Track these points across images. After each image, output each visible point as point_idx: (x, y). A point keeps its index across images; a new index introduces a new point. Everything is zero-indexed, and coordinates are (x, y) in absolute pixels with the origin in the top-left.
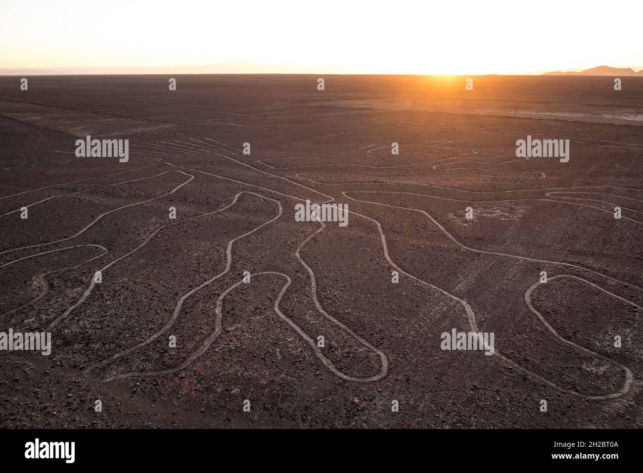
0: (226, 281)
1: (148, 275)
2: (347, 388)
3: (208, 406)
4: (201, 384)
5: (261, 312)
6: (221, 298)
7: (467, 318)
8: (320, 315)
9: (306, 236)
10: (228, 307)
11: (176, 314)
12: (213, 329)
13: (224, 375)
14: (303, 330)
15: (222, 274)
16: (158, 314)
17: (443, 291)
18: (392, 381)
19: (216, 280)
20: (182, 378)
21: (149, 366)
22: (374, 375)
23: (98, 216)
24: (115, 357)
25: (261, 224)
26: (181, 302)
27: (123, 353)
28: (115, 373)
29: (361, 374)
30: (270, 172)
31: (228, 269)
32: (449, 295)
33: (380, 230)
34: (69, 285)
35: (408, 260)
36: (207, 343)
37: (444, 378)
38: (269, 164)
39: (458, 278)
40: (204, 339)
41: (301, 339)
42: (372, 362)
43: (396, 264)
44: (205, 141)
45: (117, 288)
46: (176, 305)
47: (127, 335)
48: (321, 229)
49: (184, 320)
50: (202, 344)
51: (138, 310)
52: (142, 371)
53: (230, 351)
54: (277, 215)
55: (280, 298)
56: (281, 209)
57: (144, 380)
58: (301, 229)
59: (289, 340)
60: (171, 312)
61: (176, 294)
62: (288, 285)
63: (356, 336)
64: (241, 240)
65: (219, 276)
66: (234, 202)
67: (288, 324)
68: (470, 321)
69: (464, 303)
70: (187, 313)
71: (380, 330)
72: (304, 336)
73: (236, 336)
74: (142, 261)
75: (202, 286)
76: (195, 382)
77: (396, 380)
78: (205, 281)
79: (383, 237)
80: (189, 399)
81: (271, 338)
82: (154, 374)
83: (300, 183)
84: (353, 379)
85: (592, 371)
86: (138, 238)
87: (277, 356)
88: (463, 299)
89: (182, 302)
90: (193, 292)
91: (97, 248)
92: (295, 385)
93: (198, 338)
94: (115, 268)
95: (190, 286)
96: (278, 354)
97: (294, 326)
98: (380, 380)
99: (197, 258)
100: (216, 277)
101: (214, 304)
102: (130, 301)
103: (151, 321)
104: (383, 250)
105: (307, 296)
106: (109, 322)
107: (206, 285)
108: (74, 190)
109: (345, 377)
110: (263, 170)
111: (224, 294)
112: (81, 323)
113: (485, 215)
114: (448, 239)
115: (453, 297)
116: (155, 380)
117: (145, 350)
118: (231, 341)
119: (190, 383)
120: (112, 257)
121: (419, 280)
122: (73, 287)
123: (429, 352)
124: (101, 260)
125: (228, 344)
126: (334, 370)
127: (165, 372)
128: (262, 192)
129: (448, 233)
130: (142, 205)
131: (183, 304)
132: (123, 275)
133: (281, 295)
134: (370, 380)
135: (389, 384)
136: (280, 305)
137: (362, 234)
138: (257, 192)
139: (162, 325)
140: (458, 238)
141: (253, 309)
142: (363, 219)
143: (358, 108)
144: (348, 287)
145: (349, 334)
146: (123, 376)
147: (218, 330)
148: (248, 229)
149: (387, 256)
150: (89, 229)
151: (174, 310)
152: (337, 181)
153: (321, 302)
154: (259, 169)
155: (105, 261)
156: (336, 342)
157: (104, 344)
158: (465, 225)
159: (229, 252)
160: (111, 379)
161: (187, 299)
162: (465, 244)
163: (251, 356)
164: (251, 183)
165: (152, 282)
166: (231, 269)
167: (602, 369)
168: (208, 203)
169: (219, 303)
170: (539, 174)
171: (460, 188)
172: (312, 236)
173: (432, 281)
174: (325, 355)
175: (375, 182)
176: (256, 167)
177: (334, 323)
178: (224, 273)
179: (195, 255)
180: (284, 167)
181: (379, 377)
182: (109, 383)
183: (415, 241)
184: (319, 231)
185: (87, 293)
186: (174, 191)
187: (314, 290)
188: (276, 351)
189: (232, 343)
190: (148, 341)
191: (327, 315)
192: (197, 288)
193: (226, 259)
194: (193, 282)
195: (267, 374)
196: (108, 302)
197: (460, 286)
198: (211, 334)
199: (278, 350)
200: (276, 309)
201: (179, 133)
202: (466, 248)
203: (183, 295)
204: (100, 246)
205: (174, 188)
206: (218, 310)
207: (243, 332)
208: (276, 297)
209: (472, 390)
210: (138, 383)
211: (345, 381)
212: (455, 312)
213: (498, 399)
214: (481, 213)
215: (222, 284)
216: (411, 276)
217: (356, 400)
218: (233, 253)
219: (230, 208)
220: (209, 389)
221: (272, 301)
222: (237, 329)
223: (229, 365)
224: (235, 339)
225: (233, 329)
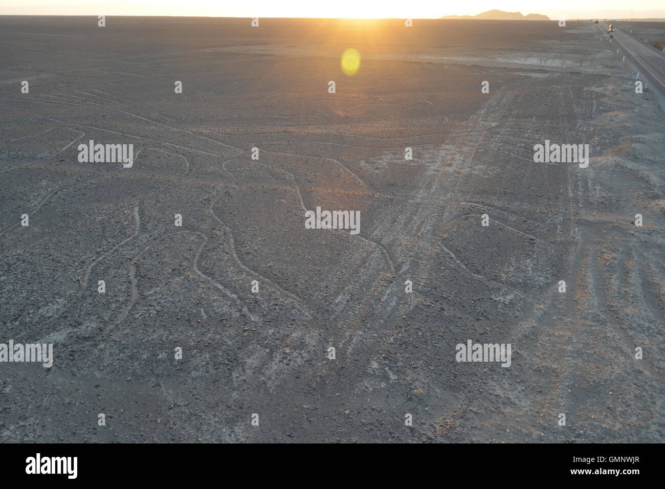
3: (134, 375)
4: (124, 353)
5: (180, 273)
6: (134, 262)
8: (242, 271)
9: (219, 192)
10: (143, 271)
12: (130, 296)
13: (148, 341)
14: (226, 287)
17: (361, 238)
20: (100, 348)
30: (172, 126)
31: (137, 231)
32: (367, 241)
36: (125, 311)
39: (374, 224)
40: (121, 307)
41: (225, 296)
50: (120, 312)
53: (151, 316)
55: (197, 257)
59: (213, 299)
62: (204, 243)
63: (280, 289)
67: (210, 283)
71: (304, 281)
72: (228, 293)
73: (155, 300)
76: (117, 352)
78: (114, 246)
79: (298, 188)
80: (112, 370)
81: (194, 299)
82: (70, 349)
85: (500, 300)
87: (202, 316)
93: (114, 306)
95: (97, 253)
96: (203, 314)
97: (216, 284)
100: (125, 241)
102: (28, 274)
104: (299, 201)
105: (227, 253)
107: (116, 250)
111: (136, 258)
113: (395, 161)
114: (361, 186)
115: (371, 243)
116: (71, 355)
117: (55, 324)
118: (151, 306)
119: (111, 354)
125: (148, 310)
127: (81, 345)
129: (361, 181)
133: (198, 253)
136: (198, 265)
141: (170, 271)
142: (275, 170)
144: (268, 241)
145: (272, 287)
147: (135, 296)
149: (303, 207)
153: (242, 258)
154: (158, 122)
156: (260, 296)
158: (377, 171)
163: (175, 319)
167: (509, 297)
169: (132, 267)
171: (369, 135)
175: (284, 132)
176: (155, 121)
179: (98, 218)
180: (187, 120)
187: (232, 247)
188: (200, 311)
191: (249, 271)
193: (134, 221)
195: (194, 335)
197: (377, 231)
198: (128, 301)
199: (202, 310)
202: (379, 194)
205: (63, 147)
206: (132, 276)
207: (163, 295)
208: (194, 256)
214: (391, 159)
215: (133, 247)
220: (133, 357)
221: (190, 261)
222: (156, 292)
223: (152, 330)
224: (154, 303)
225: (152, 292)
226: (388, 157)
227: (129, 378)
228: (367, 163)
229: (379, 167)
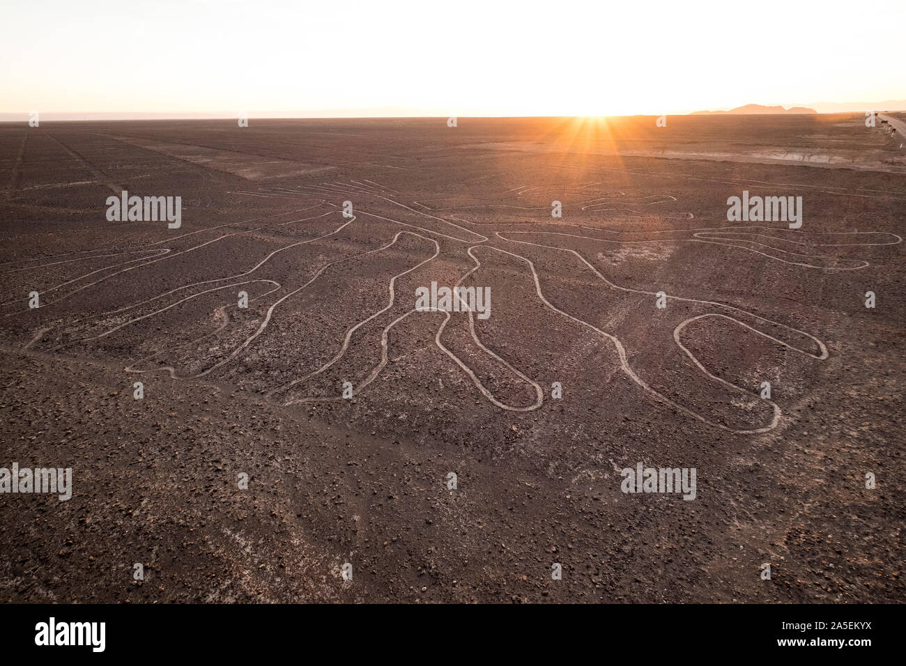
0: (390, 316)
1: (319, 309)
2: (506, 416)
3: (378, 430)
4: (371, 410)
5: (423, 345)
6: (386, 331)
7: (617, 354)
8: (478, 349)
9: (464, 274)
10: (393, 340)
11: (345, 345)
12: (380, 360)
13: (392, 402)
14: (463, 362)
15: (385, 309)
16: (329, 345)
17: (594, 328)
18: (548, 412)
19: (381, 314)
20: (353, 404)
21: (324, 392)
22: (531, 406)
23: (270, 254)
24: (292, 384)
25: (420, 262)
26: (349, 335)
27: (299, 380)
28: (293, 398)
29: (518, 404)
30: (427, 213)
31: (391, 304)
32: (600, 331)
33: (533, 269)
34: (248, 317)
35: (560, 298)
36: (375, 373)
37: (597, 410)
38: (425, 205)
39: (608, 315)
40: (372, 369)
41: (461, 370)
42: (528, 393)
43: (549, 301)
44: (365, 183)
45: (291, 321)
46: (345, 336)
47: (302, 364)
48: (477, 268)
49: (353, 351)
50: (371, 374)
51: (311, 341)
52: (317, 396)
53: (396, 380)
54: (434, 254)
55: (440, 332)
56: (438, 248)
57: (319, 405)
58: (458, 267)
59: (451, 371)
60: (341, 344)
61: (345, 327)
62: (447, 320)
63: (512, 369)
64: (403, 277)
65: (383, 311)
66: (394, 241)
67: (448, 356)
68: (621, 357)
69: (614, 339)
70: (355, 344)
71: (535, 364)
72: (464, 367)
73: (401, 367)
74: (312, 296)
75: (368, 320)
76: (366, 408)
77: (552, 410)
78: (371, 315)
79: (535, 276)
80: (361, 423)
81: (434, 369)
82: (328, 399)
83: (455, 224)
84: (511, 409)
85: (741, 406)
86: (307, 275)
87: (439, 386)
88: (613, 336)
89: (351, 335)
90: (360, 325)
91: (270, 283)
92: (457, 412)
93: (366, 368)
94: (288, 302)
95: (357, 320)
96: (441, 384)
97: (454, 358)
98: (536, 410)
99: (363, 294)
100: (381, 312)
101: (380, 336)
102: (303, 333)
103: (323, 352)
104: (536, 288)
105: (466, 331)
106: (285, 351)
107: (372, 319)
108: (247, 229)
109: (503, 406)
110: (420, 210)
111: (388, 328)
112: (260, 352)
113: (634, 255)
114: (598, 278)
115: (603, 333)
116: (329, 405)
117: (319, 377)
118: (397, 371)
119: (361, 409)
120: (285, 292)
121: (571, 317)
122: (251, 319)
123: (582, 385)
124: (274, 294)
125: (394, 374)
126: (493, 400)
127: (338, 398)
128: (420, 232)
129: (597, 273)
130: (309, 244)
131: (352, 337)
132: (295, 309)
133: (441, 329)
134: (526, 410)
135: (544, 414)
136: (440, 339)
137: (516, 273)
138: (416, 232)
139: (334, 355)
140: (607, 277)
141: (416, 342)
142: (516, 258)
143: (508, 151)
144: (504, 323)
145: (506, 367)
146: (300, 401)
147: (384, 361)
148: (409, 267)
149: (539, 293)
150: (262, 265)
151: (343, 342)
152: (491, 222)
153: (479, 336)
154: (415, 209)
155: (278, 295)
156: (494, 374)
157: (282, 372)
158: (614, 264)
159: (391, 288)
160: (290, 403)
161: (355, 332)
162: (614, 283)
163: (416, 385)
164: (410, 223)
165: (322, 315)
166: (394, 305)
167: (751, 405)
168: (370, 242)
169: (384, 335)
170: (687, 215)
171: (608, 229)
172: (469, 274)
173: (583, 318)
174: (484, 386)
175: (526, 222)
176: (413, 208)
177: (491, 356)
178: (388, 307)
179: (361, 290)
180: (440, 208)
181: (535, 407)
182: (287, 407)
183: (566, 280)
184: (475, 269)
185: (264, 325)
186: (338, 230)
187: (472, 325)
188: (438, 381)
189: (397, 373)
190: (322, 370)
191: (485, 349)
192: (364, 322)
193: (389, 295)
194: (360, 316)
195: (431, 402)
196: (284, 334)
197: (611, 323)
198: (378, 364)
199: (440, 380)
200: (437, 342)
201: (339, 176)
202: (616, 286)
203: (351, 328)
204: (274, 282)
205: (338, 228)
206: (384, 343)
207: (408, 363)
208: (437, 331)
209: (624, 421)
210: (314, 408)
211: (503, 410)
212: (605, 347)
213: (649, 430)
214: (630, 253)
215: (386, 318)
216: (563, 313)
217: (514, 428)
218: (396, 289)
219: (391, 247)
220: (378, 415)
221: (433, 335)
222: (401, 360)
223: (396, 393)
224: (400, 370)
225: (398, 359)
226: (626, 251)
227: (374, 433)
228: (604, 255)
229: (617, 260)
